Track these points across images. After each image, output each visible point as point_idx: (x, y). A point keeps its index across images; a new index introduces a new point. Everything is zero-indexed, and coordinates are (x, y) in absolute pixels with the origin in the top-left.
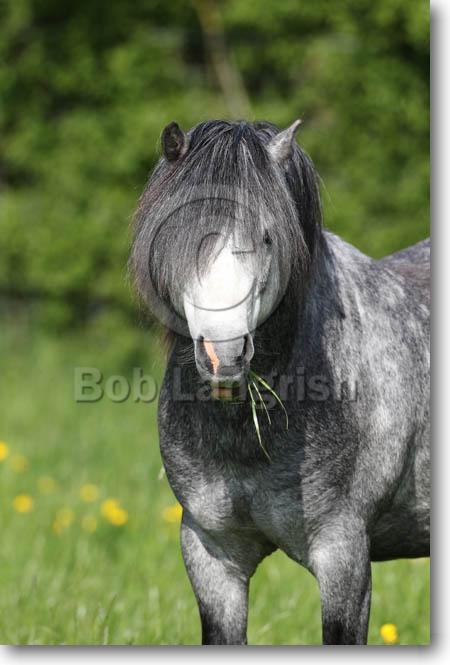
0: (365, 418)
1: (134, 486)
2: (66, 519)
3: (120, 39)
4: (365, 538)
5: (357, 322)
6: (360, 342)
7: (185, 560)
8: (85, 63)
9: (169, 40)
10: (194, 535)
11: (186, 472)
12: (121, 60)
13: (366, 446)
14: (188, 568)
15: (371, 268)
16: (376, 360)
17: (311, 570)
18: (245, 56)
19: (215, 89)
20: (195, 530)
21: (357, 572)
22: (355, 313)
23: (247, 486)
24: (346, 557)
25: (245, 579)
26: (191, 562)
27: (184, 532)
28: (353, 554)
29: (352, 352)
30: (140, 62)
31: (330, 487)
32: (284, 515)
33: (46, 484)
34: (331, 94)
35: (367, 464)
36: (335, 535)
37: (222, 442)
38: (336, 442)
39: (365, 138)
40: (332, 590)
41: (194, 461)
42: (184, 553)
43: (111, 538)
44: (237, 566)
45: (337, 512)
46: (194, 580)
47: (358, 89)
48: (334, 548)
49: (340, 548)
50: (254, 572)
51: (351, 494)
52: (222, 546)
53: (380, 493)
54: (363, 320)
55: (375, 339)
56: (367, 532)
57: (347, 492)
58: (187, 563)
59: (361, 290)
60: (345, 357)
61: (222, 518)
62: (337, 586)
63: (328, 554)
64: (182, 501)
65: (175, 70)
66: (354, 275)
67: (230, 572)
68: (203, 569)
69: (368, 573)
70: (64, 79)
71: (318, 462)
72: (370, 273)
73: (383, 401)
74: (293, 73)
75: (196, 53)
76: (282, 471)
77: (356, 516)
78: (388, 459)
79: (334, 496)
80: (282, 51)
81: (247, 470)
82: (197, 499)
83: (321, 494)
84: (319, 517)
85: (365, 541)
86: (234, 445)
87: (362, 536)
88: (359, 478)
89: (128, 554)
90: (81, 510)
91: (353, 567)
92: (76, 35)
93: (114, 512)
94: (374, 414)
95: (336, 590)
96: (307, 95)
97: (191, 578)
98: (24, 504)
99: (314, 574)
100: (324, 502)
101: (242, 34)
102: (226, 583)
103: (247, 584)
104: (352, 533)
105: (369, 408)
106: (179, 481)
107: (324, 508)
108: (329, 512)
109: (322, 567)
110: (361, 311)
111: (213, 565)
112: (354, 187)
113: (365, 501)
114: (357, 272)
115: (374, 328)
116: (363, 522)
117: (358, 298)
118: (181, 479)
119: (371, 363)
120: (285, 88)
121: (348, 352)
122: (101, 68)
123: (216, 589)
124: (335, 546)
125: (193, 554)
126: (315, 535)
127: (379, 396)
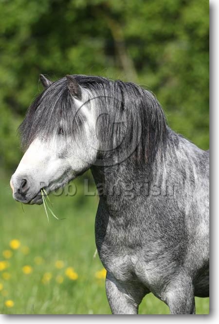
0: (193, 228)
1: (81, 261)
2: (48, 277)
3: (74, 43)
4: (192, 286)
5: (193, 181)
6: (193, 191)
7: (107, 296)
8: (57, 55)
9: (98, 44)
10: (112, 283)
11: (106, 252)
12: (74, 54)
13: (193, 242)
14: (109, 300)
15: (203, 157)
16: (201, 201)
17: (166, 302)
18: (134, 52)
19: (120, 68)
20: (113, 281)
21: (188, 303)
22: (192, 177)
23: (133, 259)
24: (183, 296)
25: (136, 306)
26: (110, 297)
27: (107, 283)
28: (186, 294)
29: (188, 196)
30: (83, 55)
31: (173, 261)
32: (151, 274)
33: (39, 260)
34: (176, 70)
35: (194, 251)
36: (177, 284)
37: (119, 237)
38: (176, 239)
39: (193, 91)
40: (176, 311)
41: (109, 246)
42: (107, 292)
43: (70, 286)
44: (132, 299)
45: (177, 273)
46: (112, 306)
47: (189, 68)
48: (177, 291)
49: (180, 291)
50: (141, 302)
51: (185, 265)
52: (125, 289)
53: (201, 265)
54: (196, 181)
55: (202, 190)
56: (193, 283)
57: (183, 263)
58: (109, 297)
59: (197, 166)
60: (184, 198)
61: (123, 274)
62: (178, 310)
63: (174, 294)
64: (106, 267)
65: (101, 58)
66: (193, 159)
67: (129, 302)
68: (116, 300)
69: (193, 304)
70: (47, 63)
71: (166, 248)
72: (202, 158)
73: (204, 221)
74: (158, 60)
75: (111, 50)
76: (148, 251)
77: (187, 276)
78: (206, 249)
79: (175, 266)
80: (152, 49)
81: (133, 251)
82: (112, 265)
83: (169, 264)
84: (168, 276)
85: (192, 288)
86: (125, 238)
87: (190, 285)
88: (189, 258)
89: (79, 294)
90: (56, 272)
91: (186, 301)
92: (53, 42)
93: (72, 274)
94: (198, 227)
95: (178, 312)
96: (165, 70)
97: (110, 305)
98: (28, 270)
99: (167, 304)
100: (170, 268)
101: (133, 41)
102: (127, 307)
103: (137, 308)
104: (185, 283)
105: (196, 224)
106: (103, 257)
107: (170, 272)
108: (174, 273)
109: (171, 301)
110: (196, 176)
111: (121, 298)
112: (188, 115)
113: (192, 269)
114: (195, 157)
115: (202, 185)
116: (190, 278)
117: (194, 170)
118: (104, 256)
119: (198, 202)
120: (154, 67)
121: (186, 196)
122: (65, 57)
123: (122, 310)
124: (177, 290)
125: (112, 293)
126: (167, 284)
127: (202, 218)
